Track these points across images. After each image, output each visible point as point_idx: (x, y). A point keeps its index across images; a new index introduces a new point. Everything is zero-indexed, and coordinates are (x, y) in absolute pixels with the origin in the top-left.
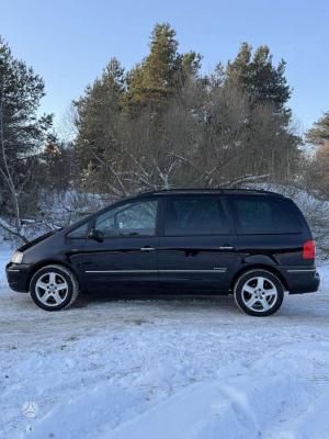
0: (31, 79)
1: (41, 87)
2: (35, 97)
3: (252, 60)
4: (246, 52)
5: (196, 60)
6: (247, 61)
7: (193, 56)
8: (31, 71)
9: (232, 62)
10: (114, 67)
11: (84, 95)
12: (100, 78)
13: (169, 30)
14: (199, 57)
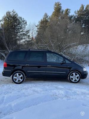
0: (24, 21)
1: (26, 23)
2: (25, 26)
3: (85, 9)
4: (83, 7)
5: (69, 10)
6: (83, 9)
7: (68, 10)
8: (23, 19)
9: (78, 10)
10: (46, 15)
11: (38, 24)
12: (42, 19)
13: (59, 4)
14: (70, 10)
